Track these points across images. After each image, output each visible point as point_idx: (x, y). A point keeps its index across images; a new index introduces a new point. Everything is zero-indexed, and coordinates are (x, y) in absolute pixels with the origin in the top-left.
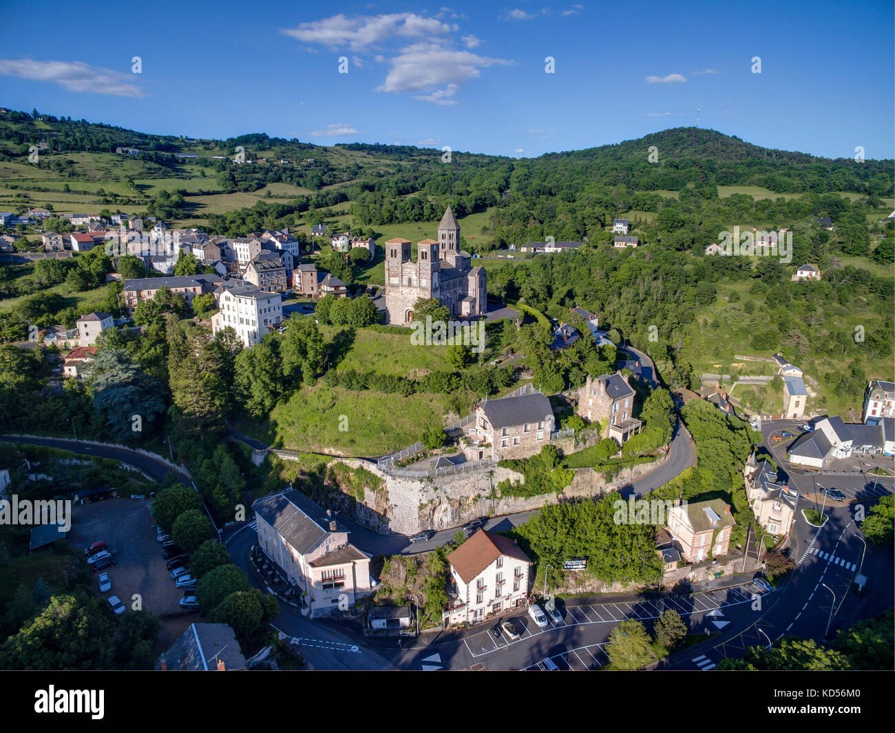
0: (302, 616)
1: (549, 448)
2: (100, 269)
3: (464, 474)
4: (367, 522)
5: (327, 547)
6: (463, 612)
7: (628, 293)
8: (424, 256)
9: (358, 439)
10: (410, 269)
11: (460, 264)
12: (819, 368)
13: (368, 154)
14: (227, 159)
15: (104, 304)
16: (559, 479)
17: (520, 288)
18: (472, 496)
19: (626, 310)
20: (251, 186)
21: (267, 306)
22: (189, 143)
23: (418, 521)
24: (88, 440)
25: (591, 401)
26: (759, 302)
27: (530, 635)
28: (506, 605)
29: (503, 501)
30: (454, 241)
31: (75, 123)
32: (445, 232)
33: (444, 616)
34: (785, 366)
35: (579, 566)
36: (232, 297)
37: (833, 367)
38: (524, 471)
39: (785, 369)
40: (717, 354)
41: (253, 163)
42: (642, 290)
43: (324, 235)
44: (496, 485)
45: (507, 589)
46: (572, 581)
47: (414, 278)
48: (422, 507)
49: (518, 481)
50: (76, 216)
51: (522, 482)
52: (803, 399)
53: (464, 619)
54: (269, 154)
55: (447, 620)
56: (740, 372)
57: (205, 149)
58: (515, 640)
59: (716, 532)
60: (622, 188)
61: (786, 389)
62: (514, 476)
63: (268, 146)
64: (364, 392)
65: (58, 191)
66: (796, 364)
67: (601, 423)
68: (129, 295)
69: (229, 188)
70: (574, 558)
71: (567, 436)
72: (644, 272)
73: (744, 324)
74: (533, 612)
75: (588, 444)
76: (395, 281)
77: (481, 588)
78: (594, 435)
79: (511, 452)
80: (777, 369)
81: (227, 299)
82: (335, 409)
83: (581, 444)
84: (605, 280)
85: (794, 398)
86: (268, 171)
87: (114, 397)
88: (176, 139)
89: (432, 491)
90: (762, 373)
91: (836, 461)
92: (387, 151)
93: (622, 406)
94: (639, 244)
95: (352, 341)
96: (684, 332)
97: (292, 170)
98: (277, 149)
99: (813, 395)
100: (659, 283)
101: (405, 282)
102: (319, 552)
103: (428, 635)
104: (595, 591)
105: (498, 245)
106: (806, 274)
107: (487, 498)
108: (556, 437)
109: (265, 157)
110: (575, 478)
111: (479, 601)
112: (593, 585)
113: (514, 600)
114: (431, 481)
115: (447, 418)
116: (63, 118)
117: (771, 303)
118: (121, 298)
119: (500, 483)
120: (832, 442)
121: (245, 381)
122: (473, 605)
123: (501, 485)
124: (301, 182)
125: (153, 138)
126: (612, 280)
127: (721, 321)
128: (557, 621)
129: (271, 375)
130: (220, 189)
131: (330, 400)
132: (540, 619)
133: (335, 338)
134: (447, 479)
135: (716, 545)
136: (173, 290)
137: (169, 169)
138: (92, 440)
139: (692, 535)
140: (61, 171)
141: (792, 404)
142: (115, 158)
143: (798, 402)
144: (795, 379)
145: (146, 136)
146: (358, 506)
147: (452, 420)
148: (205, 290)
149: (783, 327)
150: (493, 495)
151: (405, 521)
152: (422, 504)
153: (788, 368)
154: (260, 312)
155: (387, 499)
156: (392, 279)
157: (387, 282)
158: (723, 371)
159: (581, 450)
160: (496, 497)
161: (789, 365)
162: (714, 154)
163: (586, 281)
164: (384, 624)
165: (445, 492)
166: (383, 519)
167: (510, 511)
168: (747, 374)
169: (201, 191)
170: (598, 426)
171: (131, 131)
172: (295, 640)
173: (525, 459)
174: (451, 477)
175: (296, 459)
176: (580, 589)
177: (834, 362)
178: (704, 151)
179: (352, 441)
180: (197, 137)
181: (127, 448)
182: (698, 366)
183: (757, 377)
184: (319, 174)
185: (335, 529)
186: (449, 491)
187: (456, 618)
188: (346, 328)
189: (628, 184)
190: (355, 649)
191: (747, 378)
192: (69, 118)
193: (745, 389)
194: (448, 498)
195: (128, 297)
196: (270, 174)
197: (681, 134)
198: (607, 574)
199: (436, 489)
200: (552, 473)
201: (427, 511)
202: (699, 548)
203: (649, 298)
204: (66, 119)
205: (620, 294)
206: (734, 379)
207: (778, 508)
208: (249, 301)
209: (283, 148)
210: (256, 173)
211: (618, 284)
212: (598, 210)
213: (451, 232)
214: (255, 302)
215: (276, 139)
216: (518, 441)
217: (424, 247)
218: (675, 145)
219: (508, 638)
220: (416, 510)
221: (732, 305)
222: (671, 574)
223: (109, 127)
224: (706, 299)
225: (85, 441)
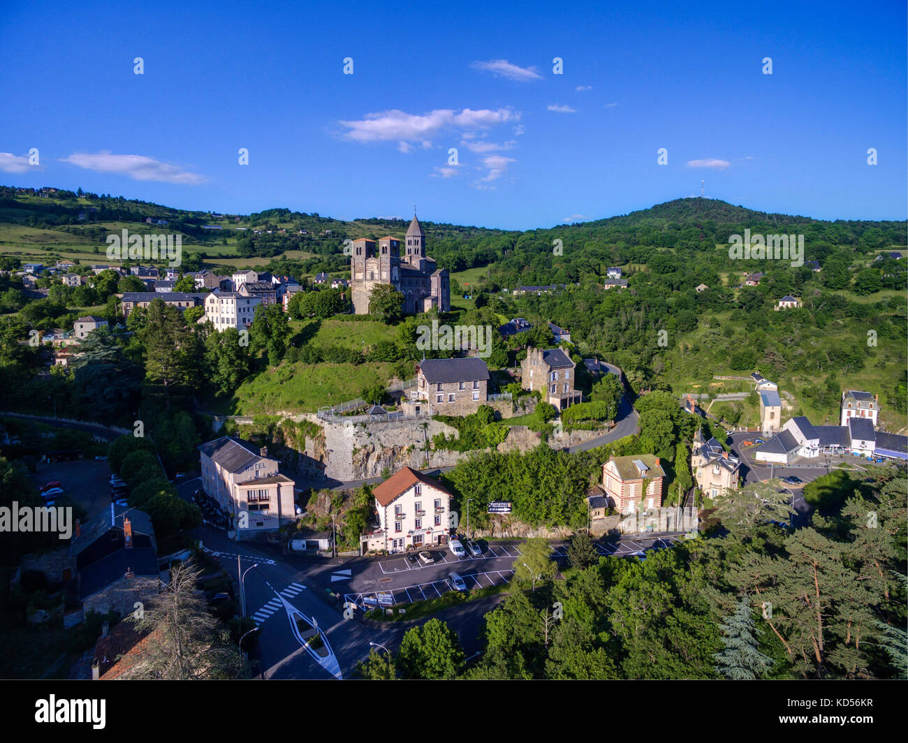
0: (229, 539)
1: (483, 408)
2: (104, 289)
3: (397, 423)
4: (307, 471)
5: (257, 472)
6: (382, 539)
7: (610, 323)
8: (384, 250)
9: (307, 400)
10: (373, 264)
11: (424, 267)
12: (797, 384)
13: (385, 227)
14: (249, 230)
15: (103, 313)
16: (493, 435)
17: (488, 299)
18: (406, 447)
19: (606, 337)
20: (269, 252)
21: (246, 305)
22: (215, 217)
23: (352, 466)
24: (66, 418)
25: (532, 372)
26: (739, 329)
27: (446, 562)
28: (428, 540)
29: (437, 454)
30: (419, 246)
31: (114, 199)
32: (411, 238)
33: (362, 539)
34: (760, 381)
35: (504, 510)
36: (215, 298)
37: (810, 382)
38: (458, 426)
39: (760, 384)
40: (696, 376)
41: (273, 233)
42: (623, 319)
43: (326, 282)
44: (430, 438)
45: (427, 521)
46: (498, 524)
47: (376, 271)
48: (355, 452)
49: (453, 436)
50: (98, 267)
51: (457, 437)
52: (777, 410)
53: (383, 547)
54: (290, 226)
55: (365, 544)
56: (719, 391)
57: (231, 223)
58: (428, 564)
59: (646, 483)
60: (621, 244)
61: (762, 403)
62: (448, 431)
63: (289, 219)
64: (320, 364)
65: (88, 253)
66: (774, 380)
67: (541, 392)
68: (127, 306)
69: (248, 254)
70: (498, 500)
71: (504, 399)
72: (626, 303)
73: (722, 347)
74: (452, 545)
75: (527, 411)
76: (360, 276)
77: (399, 514)
78: (534, 402)
79: (446, 409)
80: (754, 386)
81: (212, 301)
82: (292, 380)
83: (520, 409)
84: (589, 312)
85: (769, 410)
86: (286, 239)
87: (93, 371)
88: (204, 214)
89: (366, 436)
90: (740, 390)
91: (803, 460)
92: (404, 225)
93: (562, 376)
94: (629, 286)
95: (317, 330)
96: (665, 357)
97: (310, 239)
98: (297, 222)
99: (790, 408)
100: (642, 313)
101: (368, 277)
102: (248, 475)
103: (344, 558)
104: (521, 536)
105: (491, 288)
106: (788, 304)
107: (421, 450)
108: (493, 399)
109: (285, 228)
110: (509, 435)
111: (398, 528)
112: (518, 529)
113: (436, 535)
114: (365, 426)
115: (392, 383)
116: (103, 195)
117: (750, 328)
118: (118, 308)
119: (434, 436)
120: (799, 442)
121: (212, 357)
122: (391, 533)
123: (436, 438)
124: (317, 249)
125: (182, 212)
126: (595, 312)
127: (701, 345)
128: (475, 553)
129: (237, 352)
130: (239, 254)
131: (288, 373)
132: (458, 549)
133: (303, 329)
134: (381, 426)
135: (647, 498)
136: (167, 303)
137: (193, 238)
138: (70, 418)
139: (621, 485)
140: (94, 237)
141: (768, 416)
142: (144, 227)
143: (773, 413)
144: (771, 392)
145: (176, 211)
146: (300, 457)
147: (395, 384)
148: (196, 304)
149: (761, 347)
150: (427, 448)
151: (340, 468)
152: (356, 449)
153: (763, 383)
154: (239, 310)
155: (324, 445)
156: (357, 274)
157: (353, 278)
158: (701, 391)
159: (520, 415)
160: (429, 449)
161: (764, 380)
162: (716, 217)
163: (570, 313)
164: (303, 546)
165: (379, 440)
166: (320, 465)
167: (444, 464)
168: (725, 392)
169: (220, 255)
170: (538, 394)
171: (163, 207)
172: (217, 554)
173: (461, 417)
174: (385, 424)
175: (251, 422)
176: (506, 534)
177: (811, 378)
178: (707, 216)
179: (301, 402)
180: (224, 213)
181: (101, 426)
182: (678, 388)
183: (734, 395)
184: (336, 244)
185: (265, 455)
186: (383, 438)
187: (375, 544)
188: (314, 321)
189: (628, 241)
190: (271, 562)
191: (725, 395)
192: (109, 195)
193: (723, 405)
194: (382, 445)
195: (125, 308)
196: (288, 242)
197: (687, 203)
198: (534, 520)
199: (370, 435)
200: (486, 430)
201: (360, 456)
202: (630, 499)
203: (631, 327)
204: (106, 196)
205: (604, 324)
206: (712, 396)
207: (716, 472)
208: (230, 301)
209: (303, 221)
210: (276, 241)
211: (601, 316)
212: (593, 261)
213: (417, 239)
214: (235, 301)
215: (298, 213)
216: (454, 398)
217: (384, 243)
218: (681, 213)
219: (423, 562)
220: (350, 455)
221: (712, 330)
222: (599, 523)
223: (143, 203)
224: (686, 326)
225: (64, 420)
